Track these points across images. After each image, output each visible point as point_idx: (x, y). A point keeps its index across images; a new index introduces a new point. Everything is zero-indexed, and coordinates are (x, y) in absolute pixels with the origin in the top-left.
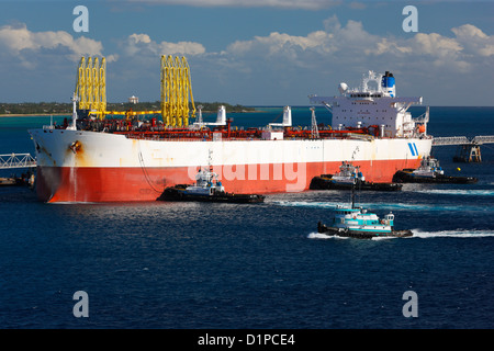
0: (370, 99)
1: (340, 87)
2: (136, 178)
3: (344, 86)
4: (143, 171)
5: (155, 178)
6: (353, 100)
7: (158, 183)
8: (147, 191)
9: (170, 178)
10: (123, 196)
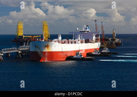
0: (86, 32)
1: (77, 29)
2: (61, 54)
3: (78, 29)
4: (62, 52)
5: (65, 54)
6: (81, 33)
7: (65, 55)
8: (63, 58)
9: (67, 54)
10: (58, 59)
